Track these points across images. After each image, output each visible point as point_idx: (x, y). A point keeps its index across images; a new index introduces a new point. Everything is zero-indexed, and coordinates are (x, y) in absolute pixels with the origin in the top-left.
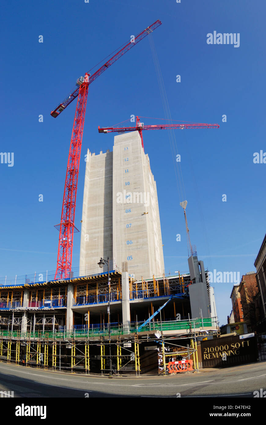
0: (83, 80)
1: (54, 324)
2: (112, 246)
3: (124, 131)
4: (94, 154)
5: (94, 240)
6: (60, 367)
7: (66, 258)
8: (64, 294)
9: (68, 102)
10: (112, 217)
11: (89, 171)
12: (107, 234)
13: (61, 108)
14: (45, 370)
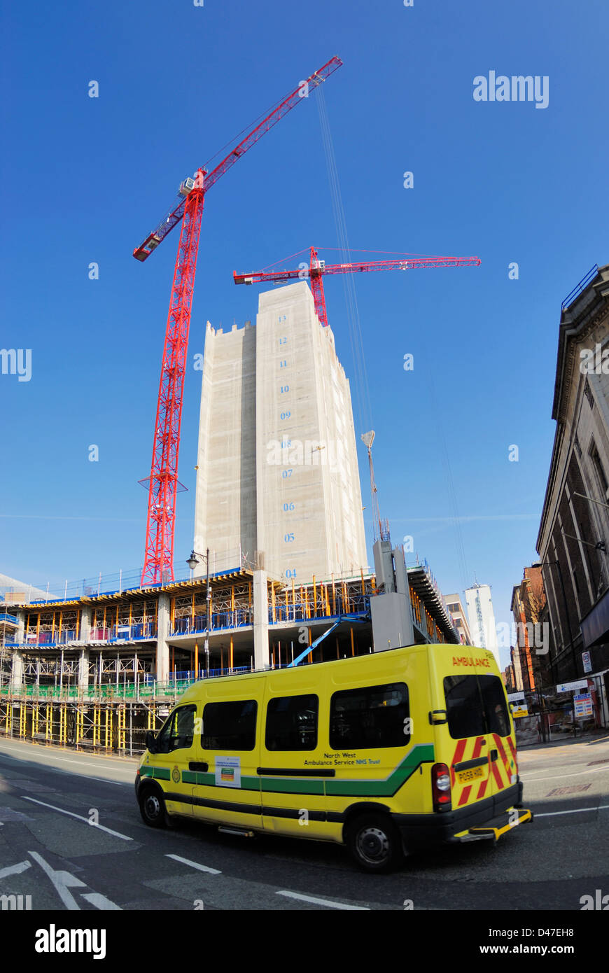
0: (191, 186)
1: (136, 670)
2: (255, 515)
3: (286, 278)
4: (220, 331)
5: (222, 503)
6: (131, 750)
7: (162, 542)
8: (153, 612)
9: (165, 229)
10: (254, 456)
11: (212, 366)
12: (247, 490)
13: (154, 242)
14: (107, 756)
